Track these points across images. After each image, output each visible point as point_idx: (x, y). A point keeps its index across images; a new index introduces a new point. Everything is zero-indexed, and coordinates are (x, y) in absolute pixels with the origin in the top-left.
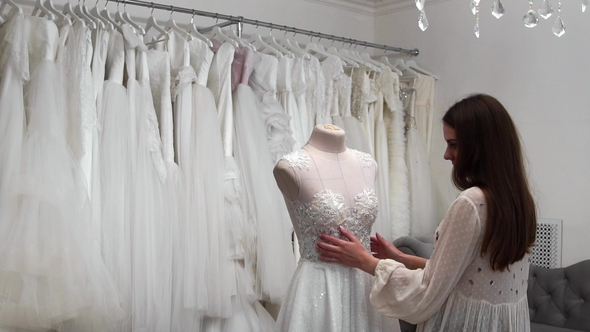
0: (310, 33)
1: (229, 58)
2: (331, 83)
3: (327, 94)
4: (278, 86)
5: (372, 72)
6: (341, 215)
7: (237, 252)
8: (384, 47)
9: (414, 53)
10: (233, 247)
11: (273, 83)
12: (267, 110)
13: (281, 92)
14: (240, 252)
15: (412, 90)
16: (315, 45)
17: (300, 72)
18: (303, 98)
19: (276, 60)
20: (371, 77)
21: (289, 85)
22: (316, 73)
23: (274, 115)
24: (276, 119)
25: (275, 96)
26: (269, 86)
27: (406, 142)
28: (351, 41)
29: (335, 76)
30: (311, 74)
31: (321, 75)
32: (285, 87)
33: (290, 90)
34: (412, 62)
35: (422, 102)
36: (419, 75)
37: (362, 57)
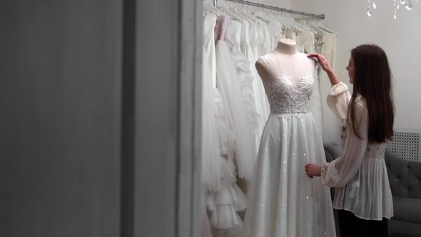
0: (258, 5)
1: (213, 23)
2: (273, 39)
3: (271, 47)
4: (241, 42)
5: (298, 31)
6: (291, 88)
7: (224, 150)
8: (303, 14)
9: (322, 17)
10: (221, 147)
11: (238, 39)
12: (236, 58)
13: (243, 46)
14: (225, 150)
15: (322, 43)
16: (260, 13)
17: (254, 32)
18: (256, 49)
19: (240, 24)
20: (297, 35)
21: (248, 41)
22: (264, 33)
23: (241, 61)
24: (242, 63)
25: (239, 48)
26: (235, 41)
27: (319, 79)
28: (282, 10)
29: (276, 35)
30: (261, 33)
31: (268, 33)
32: (245, 42)
33: (249, 44)
34: (320, 24)
35: (328, 52)
36: (327, 33)
37: (289, 20)
